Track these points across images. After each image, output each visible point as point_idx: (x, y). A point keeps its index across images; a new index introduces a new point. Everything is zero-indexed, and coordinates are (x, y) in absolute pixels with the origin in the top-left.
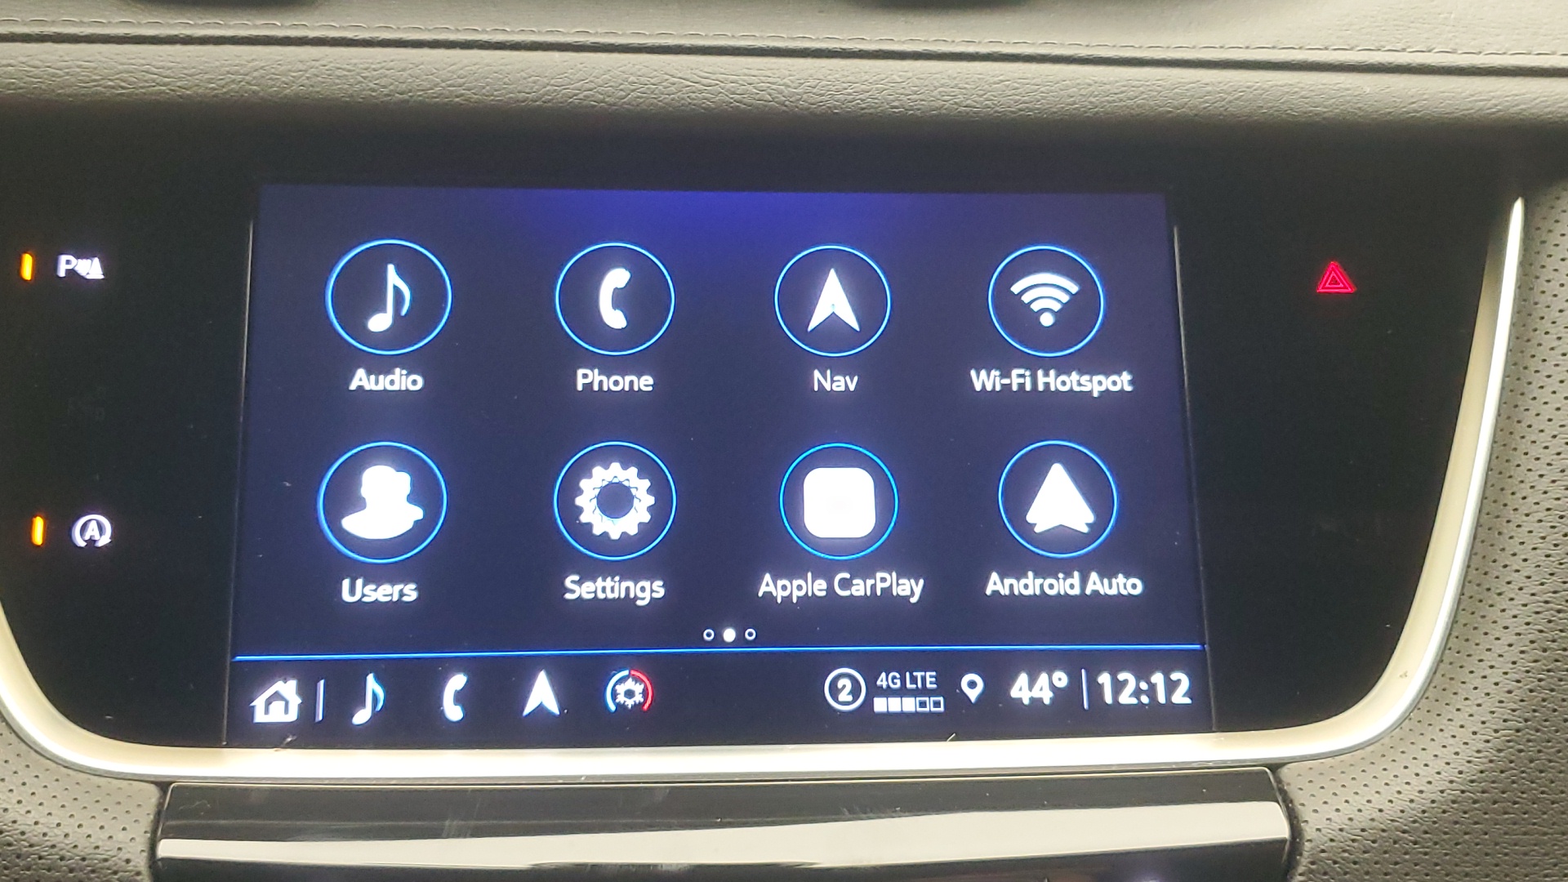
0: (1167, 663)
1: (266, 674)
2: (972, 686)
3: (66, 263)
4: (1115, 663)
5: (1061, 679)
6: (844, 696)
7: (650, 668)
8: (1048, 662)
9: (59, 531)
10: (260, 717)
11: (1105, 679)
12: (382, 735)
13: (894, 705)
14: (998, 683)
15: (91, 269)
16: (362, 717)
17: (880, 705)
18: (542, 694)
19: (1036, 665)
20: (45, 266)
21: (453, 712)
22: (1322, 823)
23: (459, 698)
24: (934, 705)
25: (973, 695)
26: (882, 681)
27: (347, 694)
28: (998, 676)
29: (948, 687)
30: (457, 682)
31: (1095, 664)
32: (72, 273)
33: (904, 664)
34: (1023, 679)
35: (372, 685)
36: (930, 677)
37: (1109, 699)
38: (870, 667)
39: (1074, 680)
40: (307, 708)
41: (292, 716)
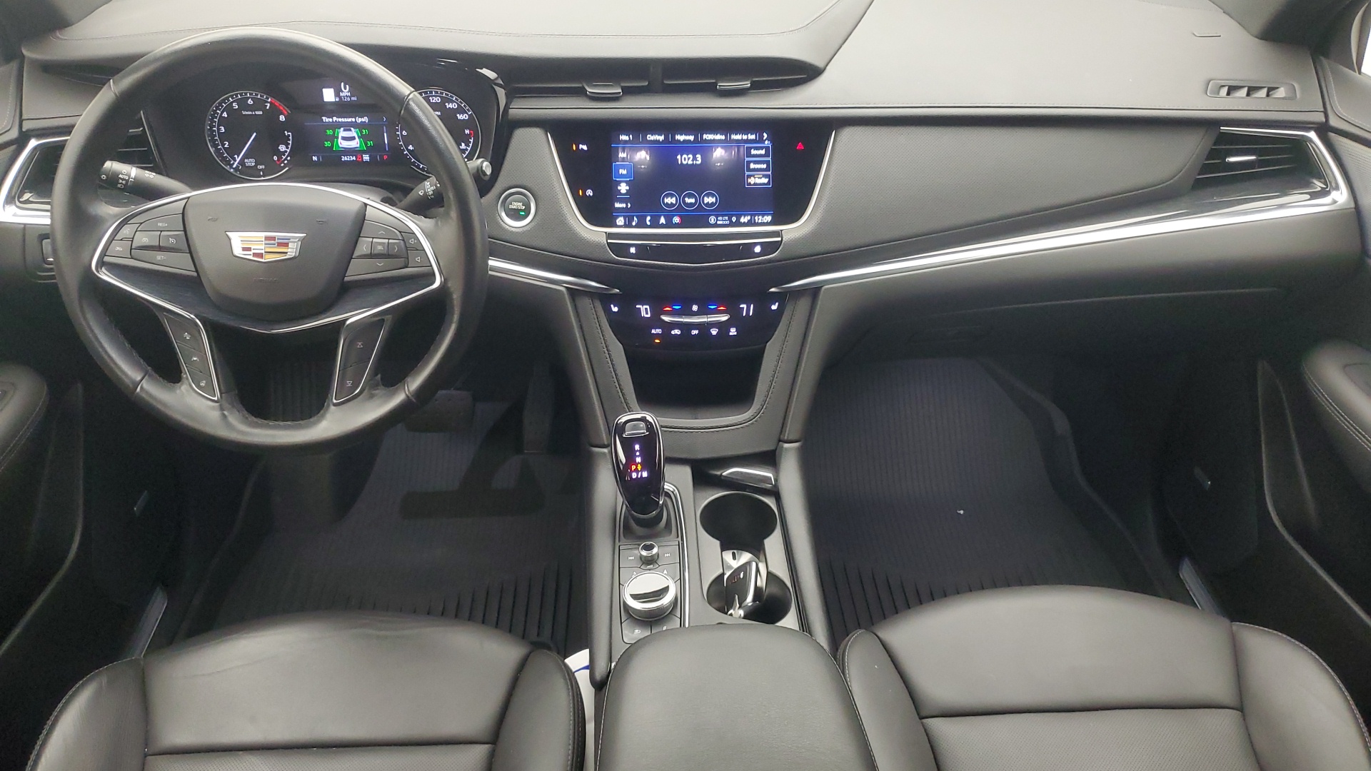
0: (768, 215)
1: (618, 217)
2: (734, 219)
3: (581, 146)
4: (759, 215)
5: (749, 218)
6: (713, 221)
7: (680, 216)
8: (748, 215)
9: (584, 193)
10: (618, 224)
11: (756, 218)
12: (637, 226)
13: (721, 222)
14: (738, 220)
15: (585, 148)
16: (634, 224)
17: (719, 222)
18: (662, 220)
19: (745, 215)
20: (577, 147)
21: (649, 223)
22: (786, 237)
23: (650, 221)
24: (727, 222)
25: (734, 221)
26: (719, 218)
27: (631, 220)
28: (738, 217)
29: (730, 219)
30: (649, 218)
31: (755, 215)
32: (582, 149)
33: (723, 215)
34: (743, 217)
35: (635, 219)
36: (727, 218)
37: (757, 221)
38: (717, 216)
39: (751, 218)
40: (625, 222)
41: (623, 224)
